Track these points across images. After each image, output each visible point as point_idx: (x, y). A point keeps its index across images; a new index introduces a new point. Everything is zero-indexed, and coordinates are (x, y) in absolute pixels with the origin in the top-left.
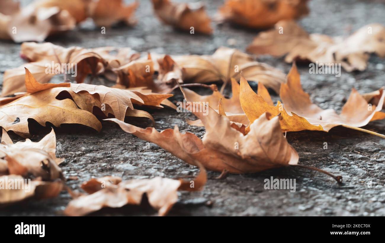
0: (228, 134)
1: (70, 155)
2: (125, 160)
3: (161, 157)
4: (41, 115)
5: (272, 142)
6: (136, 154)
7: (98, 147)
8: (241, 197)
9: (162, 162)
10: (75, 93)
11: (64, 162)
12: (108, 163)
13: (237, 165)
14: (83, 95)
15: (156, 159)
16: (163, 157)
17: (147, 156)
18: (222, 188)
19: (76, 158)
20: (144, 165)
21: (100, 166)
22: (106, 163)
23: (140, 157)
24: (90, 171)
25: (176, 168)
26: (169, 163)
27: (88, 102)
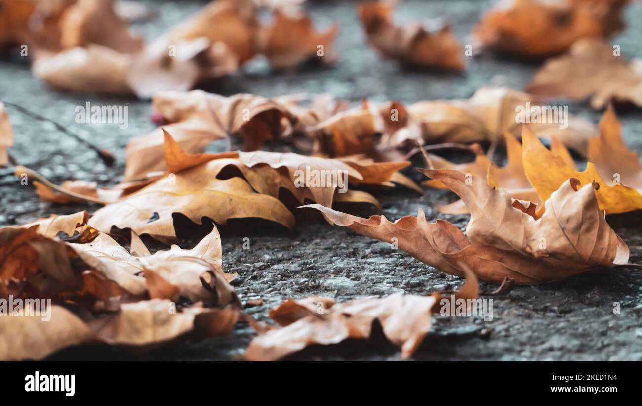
0: (507, 218)
1: (247, 269)
2: (338, 272)
3: (396, 265)
4: (193, 206)
5: (584, 227)
6: (354, 262)
7: (292, 253)
8: (537, 321)
9: (400, 273)
10: (247, 169)
11: (236, 280)
12: (309, 279)
13: (525, 271)
14: (260, 170)
15: (390, 268)
16: (401, 265)
17: (373, 264)
18: (503, 309)
19: (255, 273)
20: (370, 278)
21: (296, 284)
22: (305, 278)
23: (363, 266)
24: (281, 291)
25: (423, 281)
26: (411, 274)
27: (269, 181)
